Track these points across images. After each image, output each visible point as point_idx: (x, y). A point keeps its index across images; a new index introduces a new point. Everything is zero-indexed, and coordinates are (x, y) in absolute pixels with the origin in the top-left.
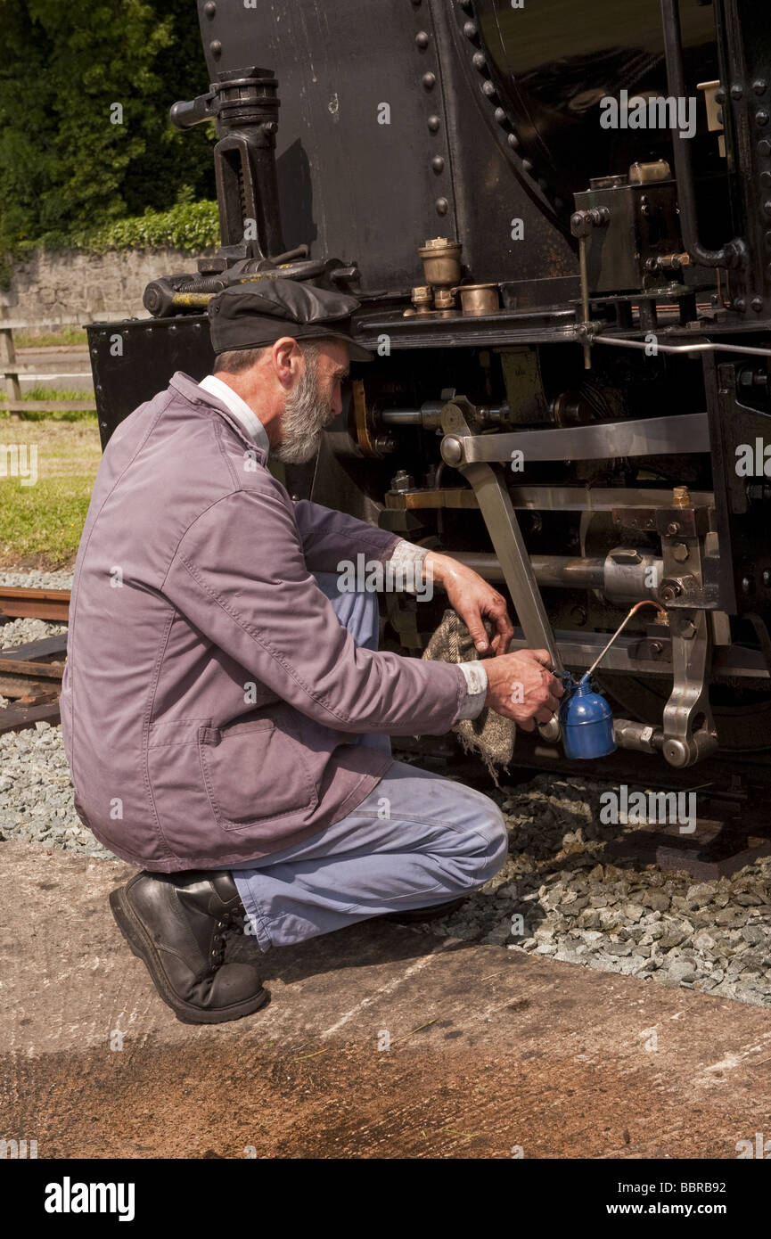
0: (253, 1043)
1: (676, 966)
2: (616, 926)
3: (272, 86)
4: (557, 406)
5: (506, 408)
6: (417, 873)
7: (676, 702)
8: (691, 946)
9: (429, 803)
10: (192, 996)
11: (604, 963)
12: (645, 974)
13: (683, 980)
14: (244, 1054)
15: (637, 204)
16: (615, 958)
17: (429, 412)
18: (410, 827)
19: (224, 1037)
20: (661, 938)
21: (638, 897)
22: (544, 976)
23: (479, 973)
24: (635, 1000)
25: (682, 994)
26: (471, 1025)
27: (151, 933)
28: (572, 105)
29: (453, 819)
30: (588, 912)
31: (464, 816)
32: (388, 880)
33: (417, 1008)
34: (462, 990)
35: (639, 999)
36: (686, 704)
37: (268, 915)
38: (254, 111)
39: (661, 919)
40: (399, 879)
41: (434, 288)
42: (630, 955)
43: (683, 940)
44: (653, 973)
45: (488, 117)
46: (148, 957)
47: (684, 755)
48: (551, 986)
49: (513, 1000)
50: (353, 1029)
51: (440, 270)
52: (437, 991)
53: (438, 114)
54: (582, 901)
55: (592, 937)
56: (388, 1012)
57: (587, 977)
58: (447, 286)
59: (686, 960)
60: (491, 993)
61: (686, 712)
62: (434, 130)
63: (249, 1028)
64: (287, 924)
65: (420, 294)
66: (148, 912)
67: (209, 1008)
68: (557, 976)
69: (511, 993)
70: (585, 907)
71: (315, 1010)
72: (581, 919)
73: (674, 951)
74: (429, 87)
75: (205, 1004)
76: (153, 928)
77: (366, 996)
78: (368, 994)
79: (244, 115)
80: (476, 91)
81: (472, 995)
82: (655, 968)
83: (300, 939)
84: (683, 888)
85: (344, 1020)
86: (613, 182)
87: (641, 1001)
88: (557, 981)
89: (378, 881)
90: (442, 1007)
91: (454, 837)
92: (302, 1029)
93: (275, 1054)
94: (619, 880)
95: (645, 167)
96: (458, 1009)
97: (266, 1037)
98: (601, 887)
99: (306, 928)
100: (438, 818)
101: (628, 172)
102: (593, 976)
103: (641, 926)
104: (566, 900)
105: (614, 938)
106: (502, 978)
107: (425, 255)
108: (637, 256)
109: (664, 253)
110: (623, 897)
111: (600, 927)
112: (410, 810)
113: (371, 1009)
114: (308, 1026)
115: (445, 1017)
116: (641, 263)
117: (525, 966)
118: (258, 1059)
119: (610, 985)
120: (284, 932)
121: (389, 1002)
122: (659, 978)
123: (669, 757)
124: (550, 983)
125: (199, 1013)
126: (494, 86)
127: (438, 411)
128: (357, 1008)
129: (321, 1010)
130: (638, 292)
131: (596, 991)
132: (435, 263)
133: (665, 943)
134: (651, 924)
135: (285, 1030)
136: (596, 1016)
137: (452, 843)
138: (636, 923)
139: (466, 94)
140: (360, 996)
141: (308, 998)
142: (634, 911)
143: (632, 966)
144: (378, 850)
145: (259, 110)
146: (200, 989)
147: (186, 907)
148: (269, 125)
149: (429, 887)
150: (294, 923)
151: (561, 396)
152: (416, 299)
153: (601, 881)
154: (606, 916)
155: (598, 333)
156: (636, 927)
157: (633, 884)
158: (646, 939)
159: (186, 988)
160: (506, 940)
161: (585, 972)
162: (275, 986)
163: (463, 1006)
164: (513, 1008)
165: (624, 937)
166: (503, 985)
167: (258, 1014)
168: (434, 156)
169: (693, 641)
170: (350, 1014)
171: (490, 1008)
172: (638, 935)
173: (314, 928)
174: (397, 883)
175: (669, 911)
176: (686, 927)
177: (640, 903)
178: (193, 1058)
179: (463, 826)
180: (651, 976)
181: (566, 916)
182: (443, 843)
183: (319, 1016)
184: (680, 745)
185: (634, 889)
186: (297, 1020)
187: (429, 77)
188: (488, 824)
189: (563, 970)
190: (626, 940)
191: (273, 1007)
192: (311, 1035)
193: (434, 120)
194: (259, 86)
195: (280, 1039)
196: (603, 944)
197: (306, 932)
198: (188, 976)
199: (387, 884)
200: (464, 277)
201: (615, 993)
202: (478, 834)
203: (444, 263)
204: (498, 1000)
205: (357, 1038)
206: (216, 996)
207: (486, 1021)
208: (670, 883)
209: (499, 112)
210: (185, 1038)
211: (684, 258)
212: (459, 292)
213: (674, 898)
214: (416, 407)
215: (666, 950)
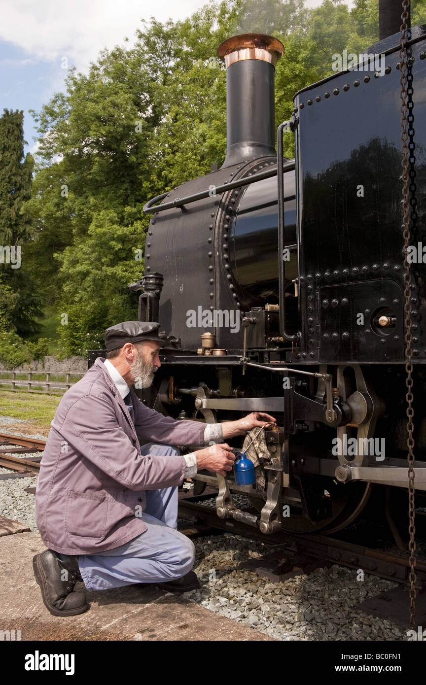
0: (74, 627)
1: (252, 618)
2: (234, 596)
3: (161, 279)
4: (236, 391)
5: (219, 390)
6: (151, 568)
7: (266, 508)
8: (260, 609)
9: (160, 539)
10: (56, 604)
11: (224, 613)
12: (239, 619)
13: (253, 624)
14: (68, 632)
15: (266, 318)
16: (229, 610)
17: (194, 390)
18: (149, 548)
19: (64, 623)
20: (250, 604)
21: (246, 586)
22: (198, 614)
23: (173, 610)
24: (230, 631)
25: (249, 631)
26: (161, 632)
27: (45, 576)
28: (262, 296)
29: (168, 548)
30: (225, 589)
31: (173, 547)
32: (140, 570)
33: (143, 621)
34: (163, 616)
35: (232, 630)
36: (270, 509)
37: (90, 577)
38: (153, 286)
39: (252, 596)
40: (143, 570)
41: (205, 349)
42: (236, 610)
43: (258, 606)
44: (243, 619)
45: (231, 296)
46: (42, 585)
47: (267, 529)
48: (199, 620)
49: (182, 624)
50: (114, 627)
51: (207, 343)
52: (154, 615)
53: (213, 293)
54: (224, 584)
55: (223, 600)
56: (131, 622)
57: (215, 617)
58: (209, 349)
59: (256, 615)
60: (175, 619)
61: (269, 512)
62: (212, 297)
63: (75, 621)
64: (99, 582)
65: (200, 351)
66: (46, 567)
67: (62, 609)
68: (203, 615)
69: (183, 620)
70: (224, 587)
71: (104, 617)
72: (221, 592)
73: (254, 611)
74: (212, 283)
75: (60, 608)
76: (46, 573)
77: (126, 613)
78: (127, 612)
79: (151, 287)
80: (227, 287)
81: (167, 619)
82: (244, 617)
83: (105, 589)
84: (263, 585)
85: (113, 623)
86: (259, 309)
87: (232, 632)
88: (202, 618)
89: (135, 569)
90: (153, 623)
91: (167, 555)
92: (95, 624)
93: (80, 634)
94: (241, 577)
95: (271, 305)
96: (159, 625)
97: (79, 626)
98: (233, 580)
99: (108, 584)
100: (162, 546)
101: (264, 306)
102: (217, 617)
103: (244, 598)
104: (218, 583)
105: (232, 602)
106: (181, 613)
107: (203, 337)
108: (265, 336)
109: (275, 337)
110: (240, 585)
111: (228, 597)
112: (151, 541)
113: (126, 620)
114: (98, 623)
115: (152, 627)
116: (266, 338)
117: (192, 609)
118: (72, 635)
119: (223, 622)
120: (98, 585)
121: (134, 617)
122: (245, 621)
123: (261, 530)
124: (199, 618)
125: (58, 611)
126: (234, 286)
127: (196, 390)
128: (121, 618)
129: (106, 617)
130: (264, 348)
131: (216, 624)
132: (206, 340)
133: (250, 607)
134: (248, 598)
135: (89, 623)
136: (212, 636)
137: (166, 558)
138: (242, 596)
139: (223, 287)
140: (124, 613)
141: (104, 611)
142: (242, 591)
143: (235, 615)
144: (135, 556)
145: (155, 286)
146: (59, 602)
147: (60, 567)
148: (158, 291)
149: (155, 575)
150: (102, 581)
151: (238, 387)
152: (198, 353)
153: (234, 577)
154: (232, 592)
155: (248, 362)
156: (242, 598)
157: (246, 580)
158: (244, 604)
159: (53, 601)
160: (190, 596)
161: (215, 615)
162: (94, 605)
163: (162, 623)
164: (180, 627)
165: (236, 601)
166: (181, 617)
167: (82, 615)
168: (211, 306)
169: (275, 484)
170: (117, 620)
171: (172, 626)
172: (241, 602)
173: (111, 585)
174: (143, 571)
175: (256, 593)
176: (261, 601)
177: (246, 589)
178: (48, 630)
179: (172, 551)
180: (242, 620)
181: (216, 590)
182: (162, 557)
183: (104, 619)
184: (266, 525)
185: (246, 582)
186: (95, 620)
187: (212, 280)
188: (184, 551)
189: (207, 613)
190: (236, 603)
191: (89, 612)
192: (97, 627)
193: (212, 294)
194: (156, 278)
195: (85, 627)
196: (226, 604)
197: (107, 586)
198: (55, 596)
199: (138, 571)
200: (215, 346)
201: (223, 626)
202: (178, 555)
203: (209, 341)
204: (176, 623)
205: (115, 632)
206: (65, 605)
207: (168, 632)
208: (260, 582)
209: (234, 295)
210: (49, 621)
211: (281, 339)
212: (212, 351)
213: (259, 588)
214: (190, 389)
215: (250, 610)
